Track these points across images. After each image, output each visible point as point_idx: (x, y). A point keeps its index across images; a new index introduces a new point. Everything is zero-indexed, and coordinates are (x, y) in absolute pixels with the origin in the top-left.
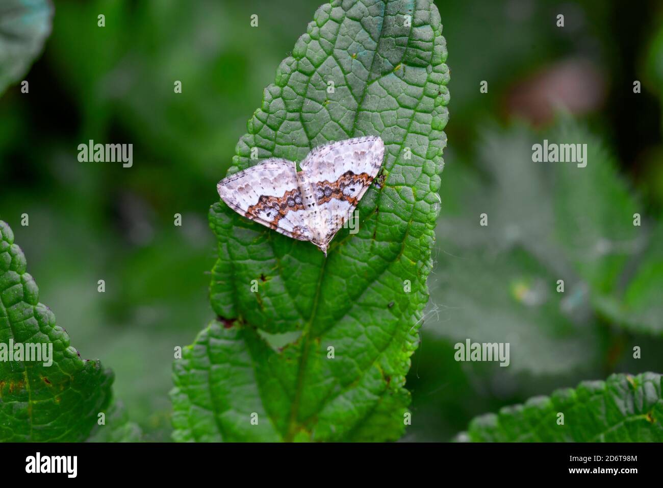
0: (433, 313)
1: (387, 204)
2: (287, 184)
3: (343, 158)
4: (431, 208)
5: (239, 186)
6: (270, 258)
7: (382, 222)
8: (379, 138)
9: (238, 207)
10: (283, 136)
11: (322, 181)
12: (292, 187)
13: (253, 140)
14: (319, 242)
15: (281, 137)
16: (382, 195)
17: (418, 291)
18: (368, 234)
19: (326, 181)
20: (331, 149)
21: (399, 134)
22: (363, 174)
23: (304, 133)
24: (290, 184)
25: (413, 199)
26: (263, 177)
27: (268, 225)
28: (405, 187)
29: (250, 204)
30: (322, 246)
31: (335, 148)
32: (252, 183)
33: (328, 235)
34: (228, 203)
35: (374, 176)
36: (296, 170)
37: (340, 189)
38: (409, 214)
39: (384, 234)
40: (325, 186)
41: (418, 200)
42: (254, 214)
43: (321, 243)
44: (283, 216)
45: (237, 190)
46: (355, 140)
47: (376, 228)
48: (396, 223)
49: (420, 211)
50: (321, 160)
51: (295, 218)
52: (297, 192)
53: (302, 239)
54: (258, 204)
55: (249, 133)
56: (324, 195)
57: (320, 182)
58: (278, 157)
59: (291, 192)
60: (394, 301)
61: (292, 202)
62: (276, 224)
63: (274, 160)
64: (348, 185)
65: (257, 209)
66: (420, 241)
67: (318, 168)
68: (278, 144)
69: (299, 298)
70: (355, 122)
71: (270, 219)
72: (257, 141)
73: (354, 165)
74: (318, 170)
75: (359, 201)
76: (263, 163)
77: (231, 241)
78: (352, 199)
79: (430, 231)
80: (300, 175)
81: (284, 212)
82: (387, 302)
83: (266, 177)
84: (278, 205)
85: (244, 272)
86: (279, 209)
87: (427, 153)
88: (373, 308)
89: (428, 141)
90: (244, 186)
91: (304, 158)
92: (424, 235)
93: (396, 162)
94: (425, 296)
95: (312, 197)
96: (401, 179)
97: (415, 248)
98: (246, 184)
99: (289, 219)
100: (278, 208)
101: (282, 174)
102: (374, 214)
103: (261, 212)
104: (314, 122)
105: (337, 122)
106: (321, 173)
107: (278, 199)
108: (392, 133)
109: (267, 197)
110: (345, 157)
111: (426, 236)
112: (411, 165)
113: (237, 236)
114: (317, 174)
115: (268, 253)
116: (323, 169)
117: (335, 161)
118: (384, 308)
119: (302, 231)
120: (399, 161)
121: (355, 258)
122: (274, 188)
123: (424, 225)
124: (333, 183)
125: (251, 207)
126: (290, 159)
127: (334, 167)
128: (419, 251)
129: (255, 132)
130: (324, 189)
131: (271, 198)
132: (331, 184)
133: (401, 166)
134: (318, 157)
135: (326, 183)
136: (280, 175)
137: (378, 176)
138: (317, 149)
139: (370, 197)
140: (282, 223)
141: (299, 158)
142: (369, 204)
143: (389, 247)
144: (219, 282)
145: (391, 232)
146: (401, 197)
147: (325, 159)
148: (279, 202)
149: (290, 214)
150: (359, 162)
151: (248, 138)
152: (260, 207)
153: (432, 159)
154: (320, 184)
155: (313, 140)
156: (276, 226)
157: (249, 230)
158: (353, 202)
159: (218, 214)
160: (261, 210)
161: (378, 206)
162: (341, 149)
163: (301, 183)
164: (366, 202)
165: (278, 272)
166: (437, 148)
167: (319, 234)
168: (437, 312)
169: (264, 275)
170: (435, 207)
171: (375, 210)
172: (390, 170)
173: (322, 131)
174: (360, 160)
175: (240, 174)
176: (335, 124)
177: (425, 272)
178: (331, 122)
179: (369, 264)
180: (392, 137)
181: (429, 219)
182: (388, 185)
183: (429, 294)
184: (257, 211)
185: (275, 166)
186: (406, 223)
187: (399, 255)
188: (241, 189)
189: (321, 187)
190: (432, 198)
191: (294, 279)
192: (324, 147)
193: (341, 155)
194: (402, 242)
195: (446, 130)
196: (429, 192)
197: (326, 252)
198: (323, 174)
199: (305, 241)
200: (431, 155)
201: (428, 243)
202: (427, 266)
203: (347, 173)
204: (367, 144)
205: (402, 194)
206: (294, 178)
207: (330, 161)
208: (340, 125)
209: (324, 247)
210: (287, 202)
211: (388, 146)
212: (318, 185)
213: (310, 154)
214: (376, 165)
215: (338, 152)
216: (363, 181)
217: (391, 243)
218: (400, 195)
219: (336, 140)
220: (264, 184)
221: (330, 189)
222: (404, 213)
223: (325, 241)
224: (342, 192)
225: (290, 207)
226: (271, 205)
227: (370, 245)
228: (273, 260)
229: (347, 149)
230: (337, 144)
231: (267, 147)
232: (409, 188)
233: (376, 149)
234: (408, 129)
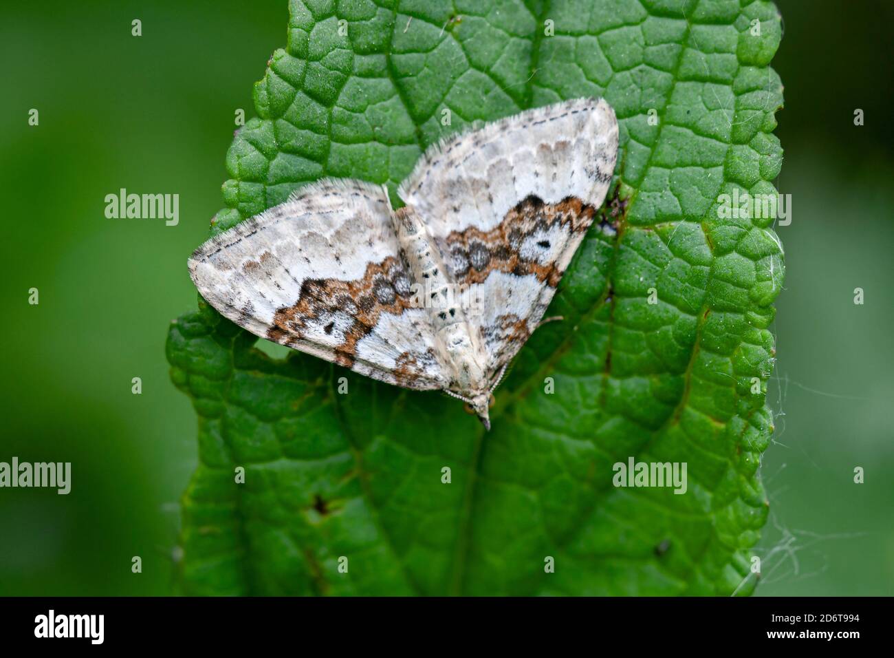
0: (783, 552)
1: (636, 274)
2: (370, 244)
3: (512, 164)
4: (757, 270)
5: (245, 260)
6: (335, 451)
7: (628, 325)
8: (603, 103)
9: (246, 314)
10: (349, 118)
11: (461, 228)
12: (383, 251)
13: (271, 136)
14: (466, 390)
15: (344, 122)
16: (620, 252)
17: (739, 500)
18: (590, 361)
19: (471, 228)
20: (477, 144)
21: (653, 86)
22: (568, 200)
23: (401, 107)
24: (377, 243)
25: (707, 253)
26: (305, 232)
27: (330, 357)
28: (683, 222)
29: (278, 304)
30: (477, 401)
31: (486, 138)
32: (278, 249)
33: (489, 369)
34: (220, 307)
35: (598, 203)
36: (389, 205)
37: (510, 247)
38: (698, 293)
39: (632, 357)
40: (470, 242)
41: (720, 252)
42: (291, 331)
43: (473, 392)
44: (368, 330)
45: (240, 271)
46: (538, 113)
47: (611, 345)
48: (664, 323)
49: (727, 280)
50: (452, 174)
51: (399, 332)
52: (397, 262)
53: (421, 386)
54: (298, 304)
55: (261, 118)
56: (470, 265)
57: (454, 233)
58: (341, 174)
59: (383, 265)
60: (669, 536)
61: (386, 292)
62: (351, 351)
63: (329, 184)
64: (530, 233)
65: (297, 316)
66: (734, 363)
67: (445, 197)
68: (336, 141)
69: (416, 554)
70: (530, 67)
71: (334, 340)
72: (282, 138)
73: (541, 181)
74: (447, 202)
75: (562, 274)
76: (302, 193)
77: (232, 412)
78: (544, 269)
79: (759, 333)
80: (402, 217)
81: (368, 318)
82: (649, 542)
83: (314, 230)
84: (352, 301)
85: (270, 496)
86: (355, 312)
87: (734, 127)
88: (615, 563)
89: (732, 96)
90: (257, 259)
91: (406, 175)
92: (743, 344)
93: (650, 162)
94: (759, 510)
95: (440, 273)
96: (670, 203)
97: (720, 382)
98: (262, 252)
99: (383, 336)
100: (352, 308)
101: (356, 220)
102: (602, 305)
103: (310, 323)
104: (426, 77)
105: (487, 70)
106: (456, 210)
107: (350, 285)
108: (633, 86)
109: (321, 283)
110: (515, 162)
111: (751, 346)
112: (694, 164)
113: (248, 396)
114: (445, 213)
115: (332, 439)
116: (461, 197)
117: (489, 175)
118: (643, 558)
119: (420, 365)
120: (659, 158)
121: (557, 430)
122: (338, 259)
123: (741, 317)
124: (490, 233)
125: (281, 311)
126: (369, 179)
127: (491, 190)
128: (733, 390)
129: (276, 112)
130: (467, 249)
131: (331, 285)
132: (485, 234)
133: (667, 171)
134: (443, 167)
135: (473, 235)
136: (348, 222)
137: (608, 202)
138: (439, 147)
139: (589, 262)
140: (366, 349)
141: (394, 176)
142: (589, 278)
143: (648, 390)
144: (205, 530)
145: (653, 349)
146: (672, 251)
147: (463, 172)
148: (355, 293)
149: (385, 323)
150: (555, 170)
151: (256, 131)
152: (306, 310)
153: (747, 141)
154: (454, 237)
155: (427, 124)
156: (352, 358)
157: (275, 376)
158: (548, 275)
159: (193, 342)
160: (308, 318)
161: (613, 284)
162: (504, 141)
163: (406, 239)
164: (581, 275)
165: (357, 487)
166: (758, 113)
167: (466, 368)
168: (791, 551)
169: (325, 497)
170: (768, 266)
171: (605, 295)
172: (637, 184)
173: (448, 97)
174: (555, 164)
175: (245, 228)
176: (483, 76)
177: (753, 443)
178: (471, 71)
179: (599, 442)
180: (633, 96)
181: (754, 300)
182: (637, 223)
183: (767, 503)
184: (297, 321)
185: (333, 200)
186: (693, 318)
187: (676, 411)
188: (251, 266)
189: (458, 245)
190: (759, 242)
191: (402, 501)
192: (459, 139)
193: (503, 157)
194: (683, 372)
195: (776, 63)
196: (750, 229)
197: (486, 416)
198: (462, 210)
199: (432, 391)
200: (744, 133)
201: (757, 364)
202: (757, 426)
203: (525, 201)
204: (569, 121)
205: (677, 243)
206: (385, 228)
207: (477, 176)
208: (493, 76)
209: (481, 401)
210: (375, 292)
211: (627, 120)
212: (453, 241)
213: (422, 162)
214: (599, 174)
215: (495, 150)
216: (569, 219)
217: (655, 380)
218: (671, 247)
219: (488, 118)
220: (311, 249)
221: (485, 249)
222: (685, 291)
223: (482, 385)
224: (517, 253)
225: (384, 303)
226: (333, 302)
227: (596, 391)
228: (343, 457)
229: (520, 140)
230: (492, 130)
231: (309, 150)
232: (692, 226)
233: (595, 132)
234: (674, 70)
